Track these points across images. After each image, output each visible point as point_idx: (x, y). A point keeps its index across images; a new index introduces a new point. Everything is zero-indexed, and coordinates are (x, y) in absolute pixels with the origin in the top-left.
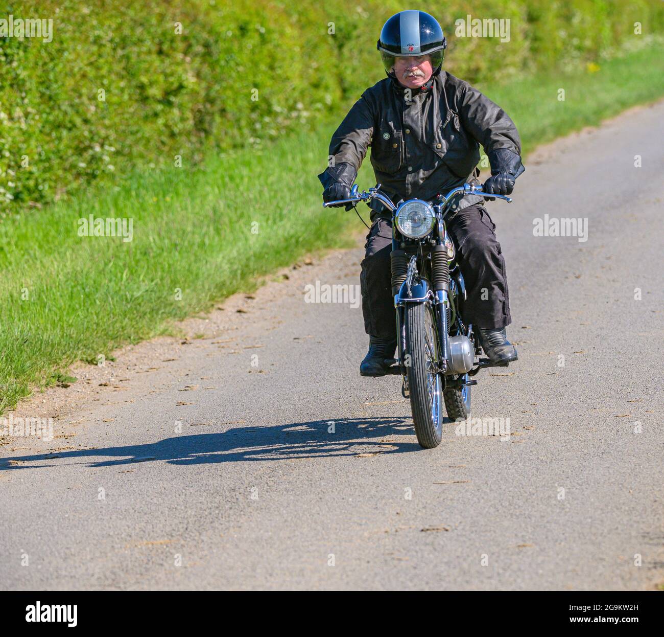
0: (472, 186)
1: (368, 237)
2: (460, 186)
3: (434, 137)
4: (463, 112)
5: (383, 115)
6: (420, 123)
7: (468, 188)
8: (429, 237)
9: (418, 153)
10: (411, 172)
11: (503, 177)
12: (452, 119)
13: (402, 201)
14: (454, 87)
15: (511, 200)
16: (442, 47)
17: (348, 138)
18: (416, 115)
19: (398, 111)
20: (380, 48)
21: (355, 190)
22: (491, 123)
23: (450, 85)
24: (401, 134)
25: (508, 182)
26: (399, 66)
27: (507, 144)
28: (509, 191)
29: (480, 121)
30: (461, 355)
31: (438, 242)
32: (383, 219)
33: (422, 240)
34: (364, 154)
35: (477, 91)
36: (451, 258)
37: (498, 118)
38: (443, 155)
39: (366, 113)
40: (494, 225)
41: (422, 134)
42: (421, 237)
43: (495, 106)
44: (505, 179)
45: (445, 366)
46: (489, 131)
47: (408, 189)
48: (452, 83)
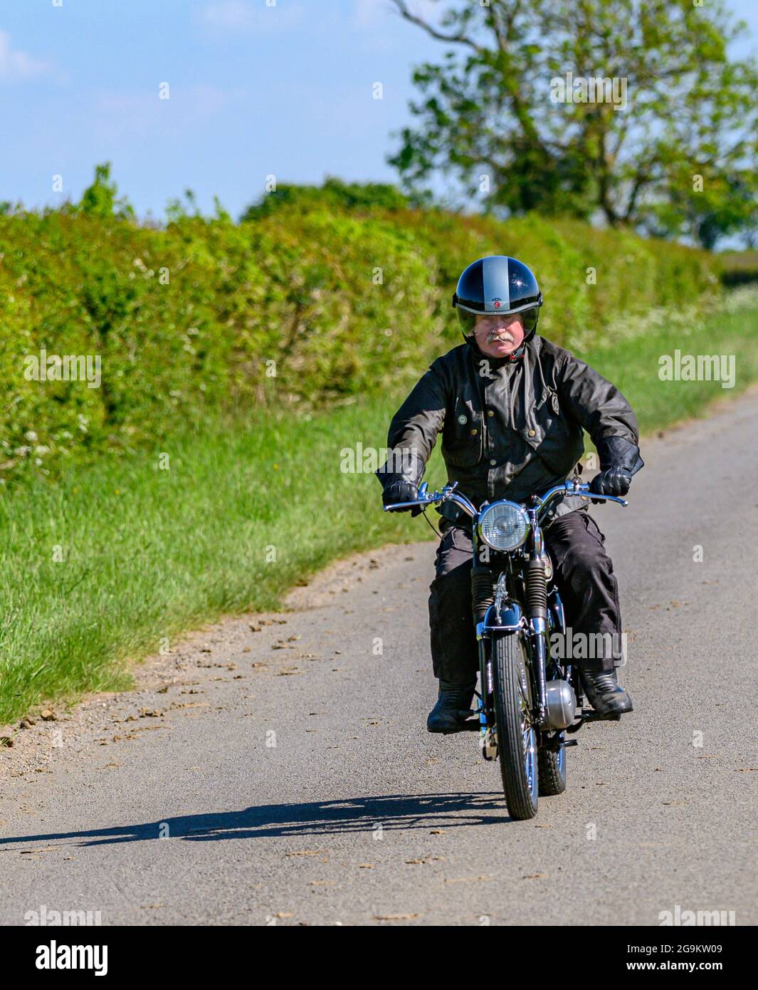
0: (575, 484)
1: (439, 551)
2: (559, 485)
3: (526, 421)
4: (563, 388)
5: (459, 392)
6: (506, 403)
7: (571, 486)
8: (520, 550)
9: (503, 442)
10: (495, 467)
11: (617, 473)
12: (549, 399)
13: (486, 503)
14: (553, 356)
15: (626, 503)
16: (537, 303)
17: (413, 422)
18: (502, 392)
19: (478, 387)
20: (457, 304)
21: (424, 490)
22: (600, 404)
23: (547, 354)
24: (482, 417)
25: (622, 480)
26: (481, 328)
27: (621, 431)
28: (625, 490)
29: (585, 402)
30: (560, 705)
31: (533, 557)
32: (459, 528)
33: (511, 553)
34: (433, 442)
35: (583, 363)
36: (547, 578)
37: (610, 396)
38: (537, 445)
39: (437, 389)
40: (603, 536)
41: (510, 418)
42: (511, 550)
43: (606, 382)
44: (619, 476)
45: (543, 715)
46: (598, 414)
47: (491, 490)
48: (550, 353)
